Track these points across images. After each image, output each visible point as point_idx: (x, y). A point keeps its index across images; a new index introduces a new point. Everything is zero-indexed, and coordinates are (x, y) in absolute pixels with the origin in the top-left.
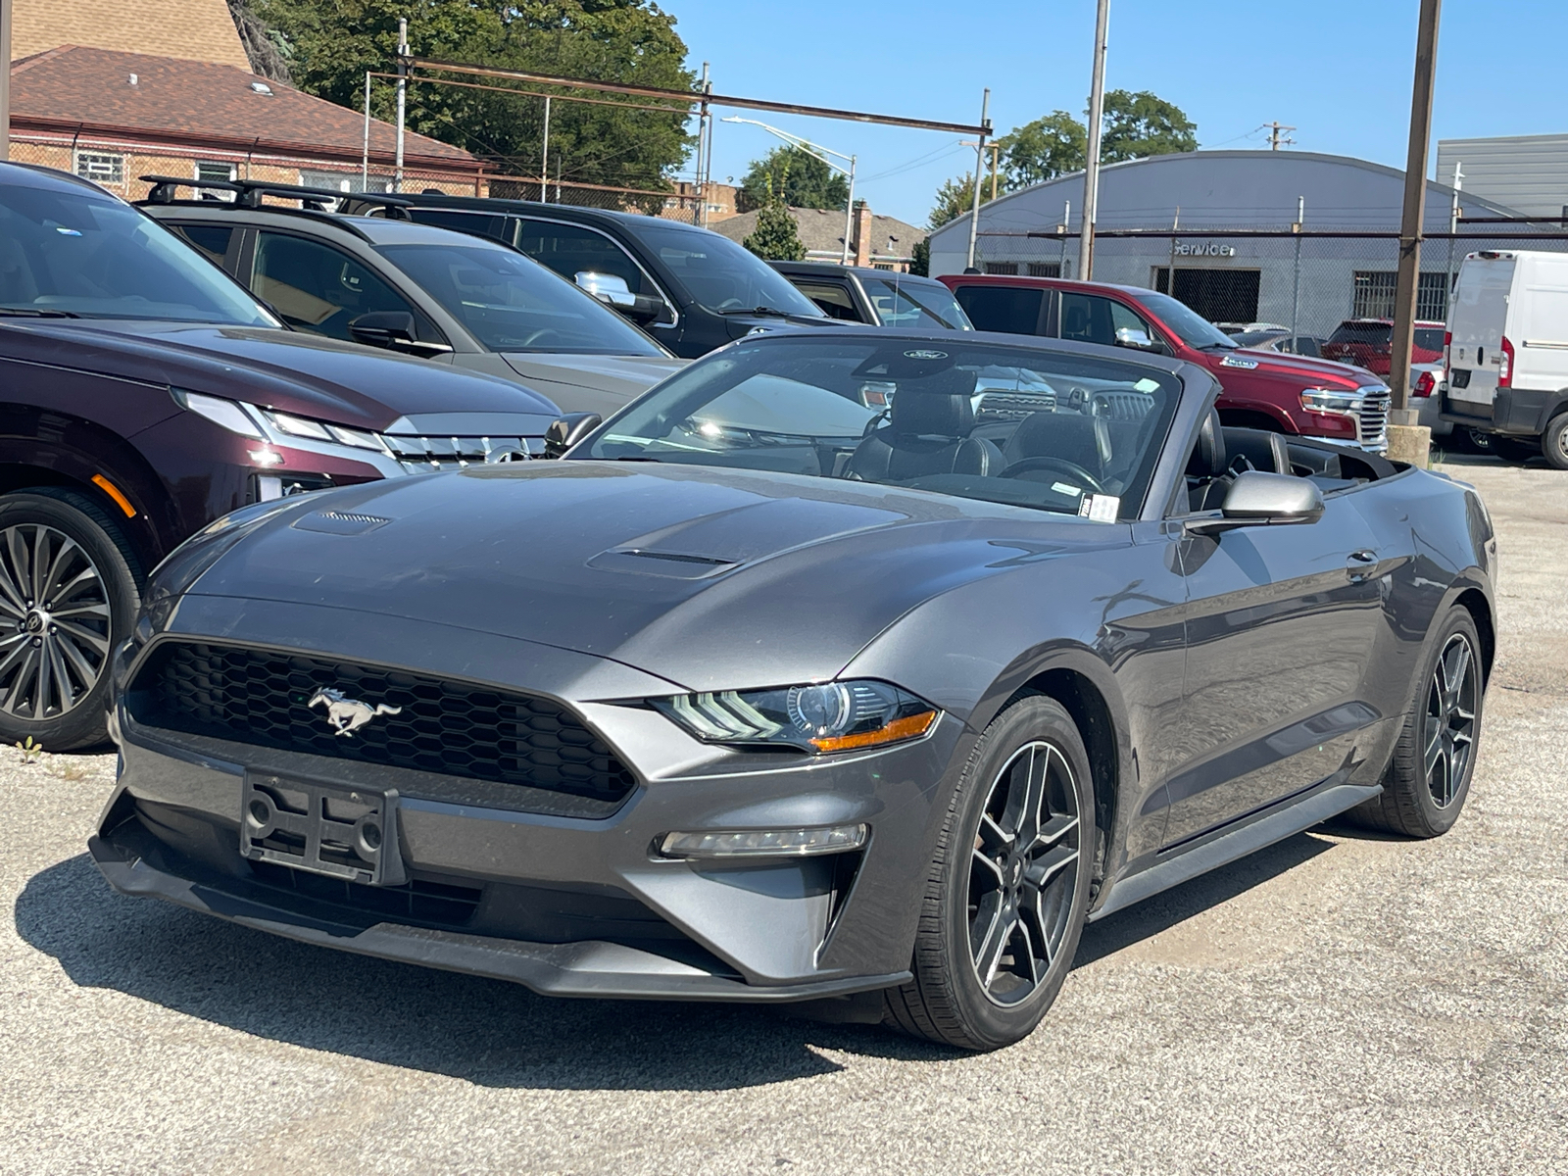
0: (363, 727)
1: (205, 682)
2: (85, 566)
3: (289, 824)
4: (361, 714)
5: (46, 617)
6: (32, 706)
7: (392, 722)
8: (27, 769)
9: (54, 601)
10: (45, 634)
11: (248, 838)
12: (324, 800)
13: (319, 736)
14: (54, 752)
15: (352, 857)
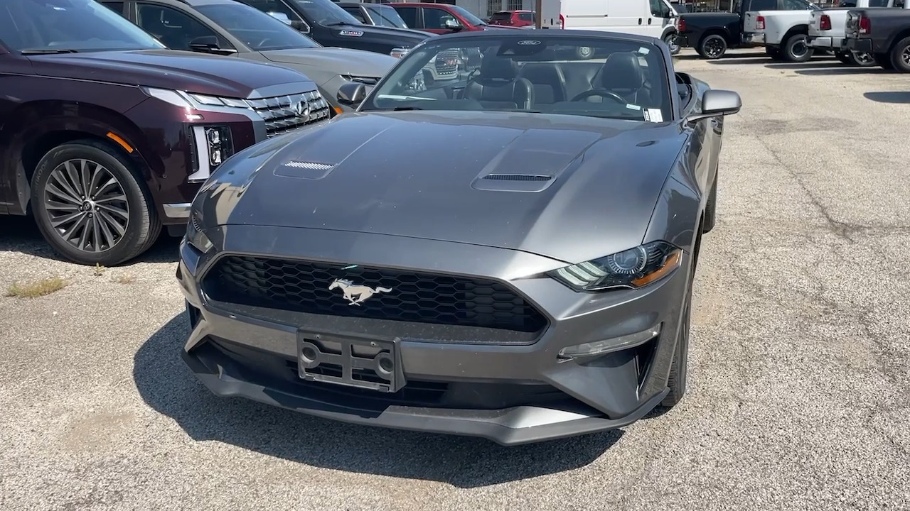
0: (367, 301)
1: (252, 275)
2: (110, 178)
3: (330, 359)
4: (365, 292)
5: (92, 203)
6: (93, 246)
7: (385, 296)
8: (100, 279)
9: (96, 195)
10: (94, 211)
11: (303, 369)
12: (352, 346)
13: (338, 305)
14: (109, 267)
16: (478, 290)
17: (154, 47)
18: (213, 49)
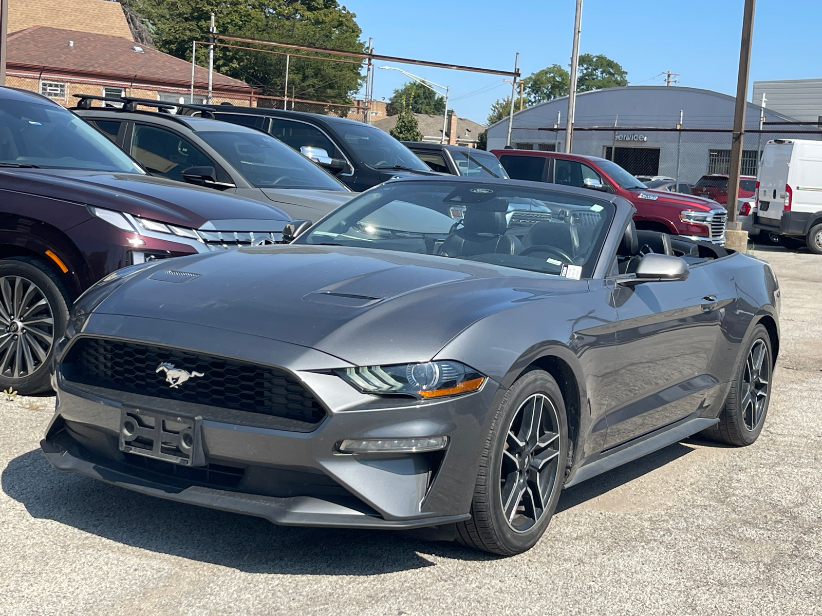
1: (102, 359)
2: (41, 298)
3: (145, 434)
4: (183, 376)
5: (20, 324)
6: (13, 371)
7: (200, 381)
8: (10, 404)
9: (25, 316)
10: (20, 333)
11: (123, 441)
12: (163, 421)
13: (161, 388)
14: (24, 395)
15: (177, 452)
16: (276, 381)
17: (134, 171)
18: (207, 181)
